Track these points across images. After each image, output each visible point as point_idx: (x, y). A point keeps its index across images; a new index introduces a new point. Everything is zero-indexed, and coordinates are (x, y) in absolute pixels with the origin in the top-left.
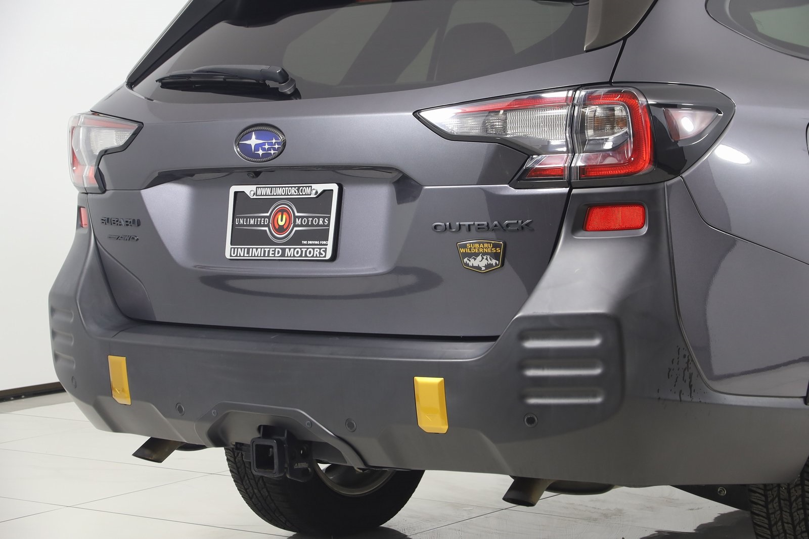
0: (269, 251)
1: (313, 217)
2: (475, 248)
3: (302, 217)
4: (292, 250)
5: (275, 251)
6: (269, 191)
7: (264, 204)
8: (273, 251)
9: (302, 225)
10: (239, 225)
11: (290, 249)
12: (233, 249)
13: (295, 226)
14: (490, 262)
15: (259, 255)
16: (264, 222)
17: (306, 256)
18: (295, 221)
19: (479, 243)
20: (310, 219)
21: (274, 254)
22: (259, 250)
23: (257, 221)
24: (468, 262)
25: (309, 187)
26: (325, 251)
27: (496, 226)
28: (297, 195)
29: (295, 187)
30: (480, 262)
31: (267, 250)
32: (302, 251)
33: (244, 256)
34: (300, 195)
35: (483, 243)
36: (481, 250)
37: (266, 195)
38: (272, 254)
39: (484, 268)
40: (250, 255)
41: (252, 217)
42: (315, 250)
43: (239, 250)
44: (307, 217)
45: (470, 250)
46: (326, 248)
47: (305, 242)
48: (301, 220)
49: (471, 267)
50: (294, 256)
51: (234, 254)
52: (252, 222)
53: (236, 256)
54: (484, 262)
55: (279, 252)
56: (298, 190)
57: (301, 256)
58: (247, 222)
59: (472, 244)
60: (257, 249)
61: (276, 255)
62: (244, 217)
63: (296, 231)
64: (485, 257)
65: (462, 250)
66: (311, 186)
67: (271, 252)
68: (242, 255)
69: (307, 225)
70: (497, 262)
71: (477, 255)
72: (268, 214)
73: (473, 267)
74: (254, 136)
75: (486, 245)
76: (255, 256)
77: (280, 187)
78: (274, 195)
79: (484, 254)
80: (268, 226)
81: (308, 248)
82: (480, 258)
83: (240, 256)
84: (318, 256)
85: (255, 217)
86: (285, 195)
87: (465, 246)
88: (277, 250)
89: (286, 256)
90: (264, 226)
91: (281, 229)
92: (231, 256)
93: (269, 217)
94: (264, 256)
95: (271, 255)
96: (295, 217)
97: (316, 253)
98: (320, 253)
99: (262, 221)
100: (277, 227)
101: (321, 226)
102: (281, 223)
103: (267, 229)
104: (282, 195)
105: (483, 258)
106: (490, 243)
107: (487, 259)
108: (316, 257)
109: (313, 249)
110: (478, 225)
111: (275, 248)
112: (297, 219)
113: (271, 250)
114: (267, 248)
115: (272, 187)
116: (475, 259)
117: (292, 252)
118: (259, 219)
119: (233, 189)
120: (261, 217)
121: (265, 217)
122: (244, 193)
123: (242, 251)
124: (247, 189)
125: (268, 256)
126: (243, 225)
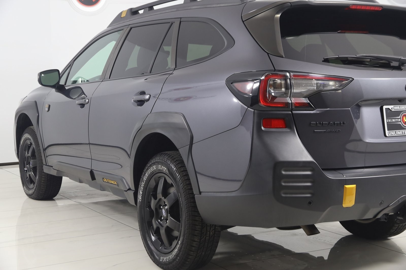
0: (404, 132)
6: (399, 107)
7: (397, 113)
10: (388, 122)
12: (389, 132)
15: (401, 134)
16: (399, 120)
22: (400, 132)
23: (396, 120)
31: (403, 132)
33: (394, 135)
37: (398, 109)
40: (397, 134)
41: (394, 119)
43: (392, 132)
51: (390, 134)
52: (394, 121)
53: (391, 135)
58: (391, 121)
60: (399, 131)
62: (390, 119)
68: (393, 134)
72: (400, 117)
76: (399, 135)
77: (403, 106)
78: (401, 109)
80: (400, 122)
83: (393, 135)
85: (395, 119)
92: (389, 135)
93: (400, 118)
94: (403, 134)
99: (398, 120)
104: (404, 109)
113: (405, 131)
114: (403, 131)
115: (400, 106)
118: (396, 119)
119: (385, 107)
120: (397, 118)
121: (399, 118)
122: (389, 109)
123: (393, 133)
124: (390, 107)
125: (405, 134)
126: (390, 122)
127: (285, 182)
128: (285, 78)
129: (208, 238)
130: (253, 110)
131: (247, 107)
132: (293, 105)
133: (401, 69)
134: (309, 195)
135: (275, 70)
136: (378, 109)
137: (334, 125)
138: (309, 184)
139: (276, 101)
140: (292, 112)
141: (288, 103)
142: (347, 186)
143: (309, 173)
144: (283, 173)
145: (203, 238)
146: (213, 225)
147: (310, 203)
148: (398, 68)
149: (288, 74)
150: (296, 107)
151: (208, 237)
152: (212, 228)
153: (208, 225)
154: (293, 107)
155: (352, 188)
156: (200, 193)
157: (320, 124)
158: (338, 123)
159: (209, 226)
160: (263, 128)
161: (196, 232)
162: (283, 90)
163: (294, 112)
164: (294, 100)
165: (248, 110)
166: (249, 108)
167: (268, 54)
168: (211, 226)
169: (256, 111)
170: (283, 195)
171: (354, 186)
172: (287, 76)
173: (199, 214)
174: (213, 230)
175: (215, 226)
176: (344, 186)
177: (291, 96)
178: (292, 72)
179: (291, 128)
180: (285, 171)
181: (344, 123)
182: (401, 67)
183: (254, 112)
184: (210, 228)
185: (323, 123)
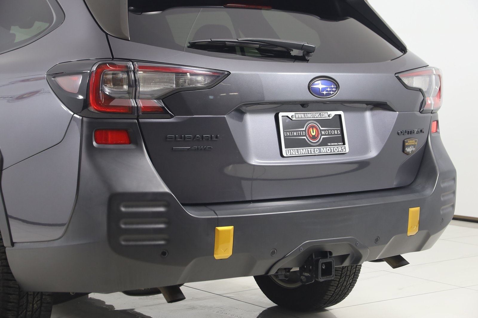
0: (311, 151)
1: (331, 130)
3: (325, 130)
4: (325, 149)
5: (314, 150)
6: (303, 115)
7: (301, 123)
8: (313, 150)
9: (325, 135)
10: (287, 136)
11: (323, 148)
12: (287, 151)
13: (322, 135)
15: (305, 153)
16: (303, 134)
17: (334, 152)
18: (321, 133)
20: (330, 131)
21: (315, 152)
22: (304, 150)
23: (298, 133)
24: (407, 150)
25: (326, 113)
26: (345, 148)
27: (417, 131)
28: (320, 118)
29: (318, 113)
31: (309, 150)
32: (331, 149)
33: (295, 154)
34: (321, 117)
36: (412, 143)
37: (301, 118)
38: (313, 152)
40: (300, 153)
41: (295, 131)
44: (328, 130)
45: (409, 144)
46: (345, 147)
47: (330, 144)
48: (325, 132)
49: (407, 152)
50: (327, 152)
51: (289, 153)
52: (295, 134)
53: (291, 155)
54: (412, 149)
56: (320, 114)
57: (331, 152)
58: (292, 134)
61: (316, 152)
62: (289, 131)
63: (323, 138)
65: (406, 144)
66: (327, 113)
67: (312, 151)
69: (328, 135)
70: (415, 149)
72: (304, 129)
74: (320, 83)
76: (302, 154)
77: (309, 113)
78: (306, 118)
79: (412, 145)
80: (305, 136)
81: (334, 147)
82: (411, 147)
83: (293, 154)
84: (341, 151)
86: (313, 118)
87: (407, 142)
88: (315, 149)
89: (322, 152)
90: (303, 136)
91: (314, 138)
92: (287, 155)
93: (305, 131)
94: (308, 153)
95: (312, 153)
96: (321, 130)
97: (340, 149)
98: (342, 150)
99: (302, 133)
100: (311, 136)
101: (336, 135)
102: (314, 134)
103: (305, 138)
104: (311, 118)
106: (414, 140)
108: (340, 152)
109: (338, 147)
111: (314, 148)
112: (322, 131)
113: (312, 149)
114: (309, 149)
115: (304, 113)
116: (409, 148)
117: (324, 150)
119: (281, 114)
120: (300, 131)
121: (303, 131)
122: (287, 116)
123: (294, 151)
124: (290, 114)
125: (311, 153)
126: (290, 136)
127: (125, 224)
128: (127, 70)
129: (30, 313)
130: (81, 118)
131: (72, 113)
132: (140, 110)
133: (307, 61)
134: (162, 242)
135: (113, 58)
136: (271, 117)
137: (203, 139)
138: (162, 226)
139: (113, 103)
140: (138, 121)
141: (132, 107)
142: (220, 228)
143: (162, 209)
144: (123, 209)
145: (21, 313)
146: (38, 293)
147: (164, 254)
148: (302, 59)
149: (130, 65)
150: (144, 113)
151: (29, 311)
152: (36, 298)
153: (29, 293)
154: (140, 113)
155: (229, 231)
156: (13, 244)
157: (181, 138)
158: (208, 137)
159: (31, 295)
160: (95, 144)
161: (10, 304)
162: (126, 87)
163: (141, 120)
164: (141, 104)
165: (75, 117)
166: (75, 115)
167: (107, 34)
168: (35, 294)
169: (85, 119)
170: (123, 243)
171: (231, 228)
172: (130, 68)
173: (13, 277)
174: (38, 301)
175: (42, 294)
176: (214, 229)
177: (137, 97)
178: (138, 61)
179: (137, 144)
180: (126, 206)
181: (217, 137)
182: (306, 57)
183: (82, 119)
184: (34, 298)
185: (185, 136)
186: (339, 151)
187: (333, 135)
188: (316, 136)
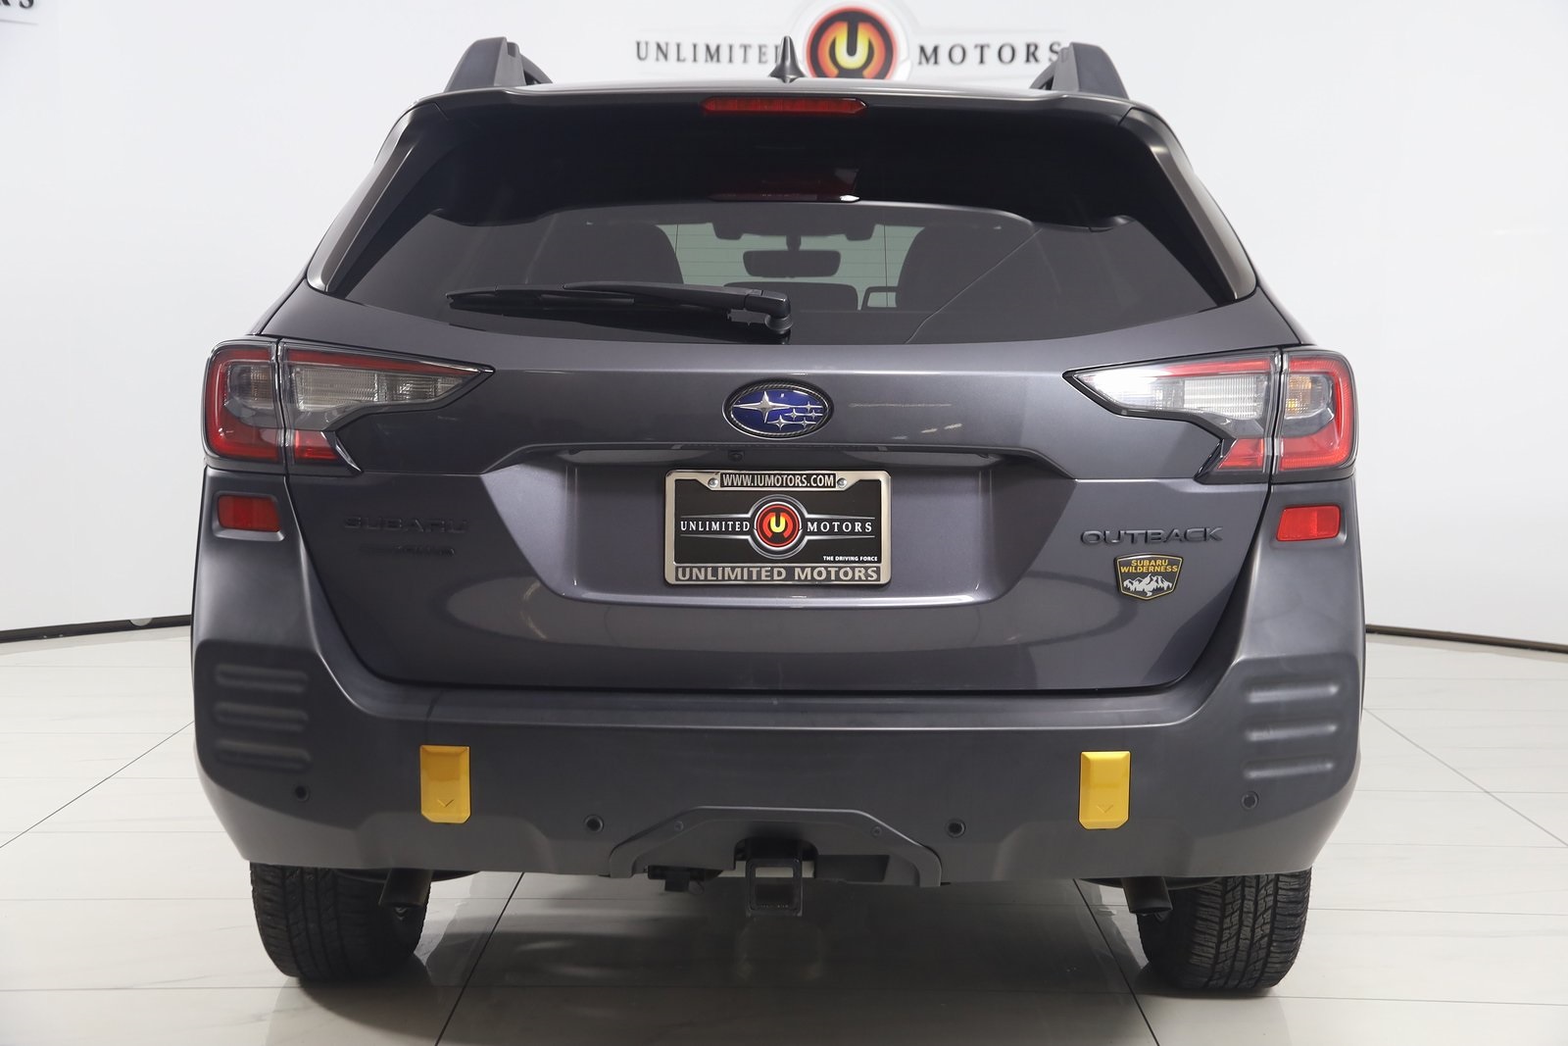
0: (759, 573)
1: (842, 521)
2: (1143, 566)
3: (819, 521)
4: (809, 570)
5: (772, 571)
6: (746, 478)
8: (767, 571)
9: (819, 533)
10: (688, 532)
11: (803, 569)
12: (681, 569)
13: (806, 533)
14: (1160, 585)
15: (739, 578)
16: (741, 528)
17: (838, 579)
18: (805, 527)
19: (1150, 560)
20: (836, 524)
21: (772, 576)
22: (738, 570)
23: (727, 525)
24: (1129, 585)
25: (829, 474)
26: (878, 572)
27: (1177, 535)
28: (807, 486)
29: (801, 474)
30: (1146, 586)
32: (829, 573)
33: (706, 579)
34: (811, 486)
35: (1155, 559)
36: (1151, 569)
37: (742, 486)
38: (767, 576)
39: (1149, 594)
40: (720, 578)
41: (716, 520)
42: (857, 570)
43: (695, 570)
44: (830, 521)
45: (1136, 569)
46: (878, 567)
47: (831, 558)
48: (817, 527)
49: (1132, 592)
50: (813, 580)
51: (684, 576)
52: (715, 527)
53: (690, 580)
54: (1154, 585)
55: (780, 574)
56: (808, 479)
57: (828, 579)
58: (704, 526)
59: (1140, 560)
60: (733, 568)
61: (776, 577)
62: (697, 520)
63: (809, 541)
64: (1155, 579)
65: (1124, 570)
66: (834, 475)
67: (764, 574)
68: (702, 578)
69: (831, 533)
70: (1171, 585)
71: (1143, 575)
72: (748, 515)
73: (1135, 592)
74: (766, 397)
75: (1159, 562)
76: (729, 580)
77: (769, 474)
79: (1154, 574)
80: (750, 533)
81: (840, 568)
82: (1148, 579)
83: (698, 580)
84: (863, 578)
85: (721, 520)
86: (782, 486)
87: (1128, 564)
88: (776, 570)
89: (797, 578)
90: (742, 533)
91: (778, 539)
92: (678, 579)
93: (751, 520)
94: (750, 579)
95: (763, 578)
96: (805, 520)
97: (860, 573)
98: (868, 575)
99: (737, 526)
100: (770, 535)
101: (858, 533)
102: (777, 530)
103: (748, 537)
104: (775, 486)
105: (1152, 580)
106: (1165, 559)
107: (1157, 581)
108: (861, 580)
109: (853, 568)
110: (1153, 534)
111: (772, 568)
112: (809, 524)
113: (764, 570)
114: (755, 567)
115: (754, 474)
116: (1140, 581)
117: (806, 572)
118: (730, 523)
119: (673, 476)
120: (734, 520)
121: (742, 520)
122: (694, 482)
123: (701, 573)
124: (702, 476)
125: (759, 579)
126: (697, 532)
132: (291, 455)
134: (296, 765)
135: (259, 335)
137: (424, 529)
140: (288, 480)
142: (431, 749)
143: (295, 688)
150: (299, 462)
154: (292, 463)
157: (375, 523)
160: (215, 527)
169: (209, 471)
176: (418, 747)
177: (288, 424)
181: (460, 526)
183: (206, 471)
186: (857, 578)
187: (848, 534)
188: (786, 535)
